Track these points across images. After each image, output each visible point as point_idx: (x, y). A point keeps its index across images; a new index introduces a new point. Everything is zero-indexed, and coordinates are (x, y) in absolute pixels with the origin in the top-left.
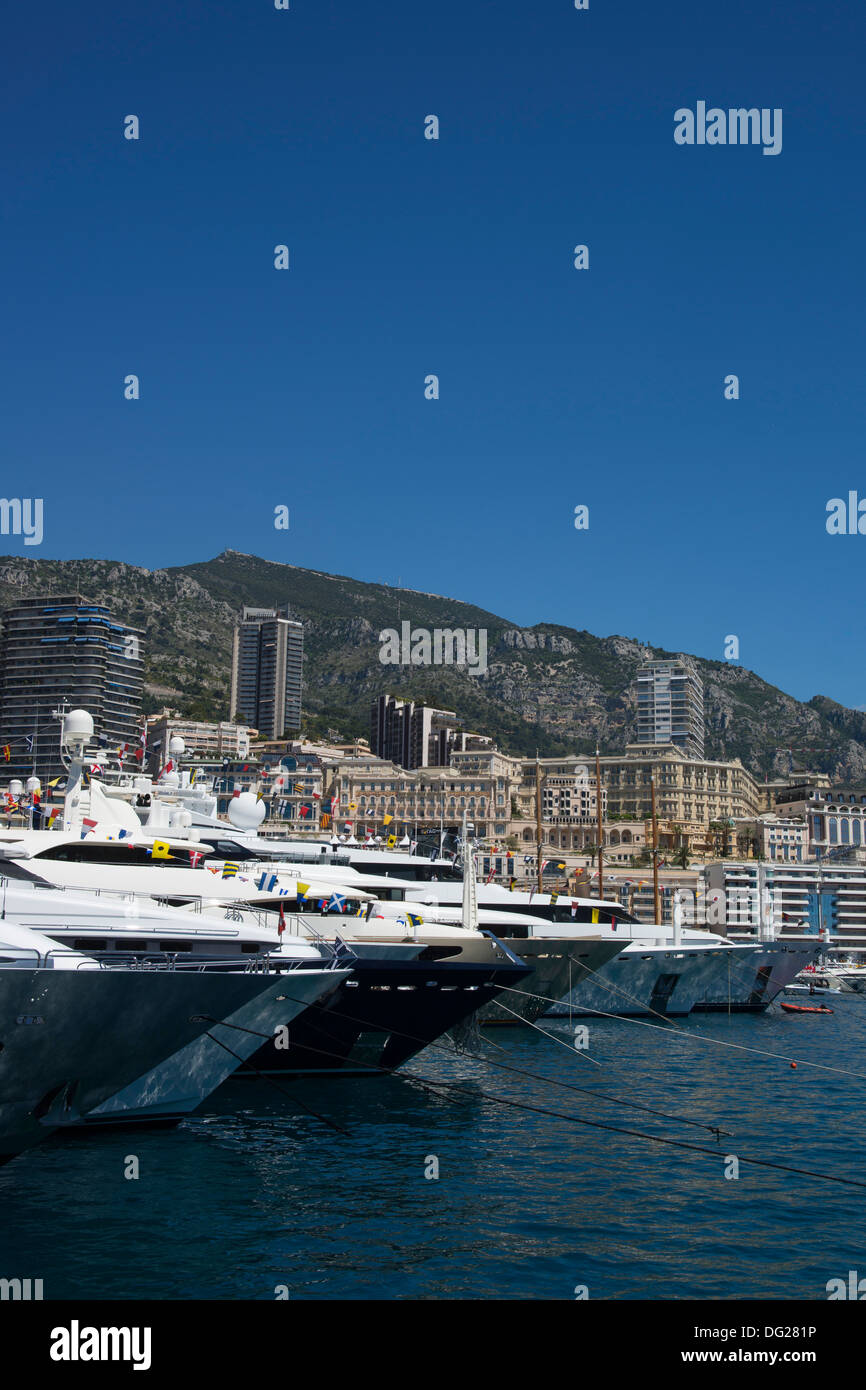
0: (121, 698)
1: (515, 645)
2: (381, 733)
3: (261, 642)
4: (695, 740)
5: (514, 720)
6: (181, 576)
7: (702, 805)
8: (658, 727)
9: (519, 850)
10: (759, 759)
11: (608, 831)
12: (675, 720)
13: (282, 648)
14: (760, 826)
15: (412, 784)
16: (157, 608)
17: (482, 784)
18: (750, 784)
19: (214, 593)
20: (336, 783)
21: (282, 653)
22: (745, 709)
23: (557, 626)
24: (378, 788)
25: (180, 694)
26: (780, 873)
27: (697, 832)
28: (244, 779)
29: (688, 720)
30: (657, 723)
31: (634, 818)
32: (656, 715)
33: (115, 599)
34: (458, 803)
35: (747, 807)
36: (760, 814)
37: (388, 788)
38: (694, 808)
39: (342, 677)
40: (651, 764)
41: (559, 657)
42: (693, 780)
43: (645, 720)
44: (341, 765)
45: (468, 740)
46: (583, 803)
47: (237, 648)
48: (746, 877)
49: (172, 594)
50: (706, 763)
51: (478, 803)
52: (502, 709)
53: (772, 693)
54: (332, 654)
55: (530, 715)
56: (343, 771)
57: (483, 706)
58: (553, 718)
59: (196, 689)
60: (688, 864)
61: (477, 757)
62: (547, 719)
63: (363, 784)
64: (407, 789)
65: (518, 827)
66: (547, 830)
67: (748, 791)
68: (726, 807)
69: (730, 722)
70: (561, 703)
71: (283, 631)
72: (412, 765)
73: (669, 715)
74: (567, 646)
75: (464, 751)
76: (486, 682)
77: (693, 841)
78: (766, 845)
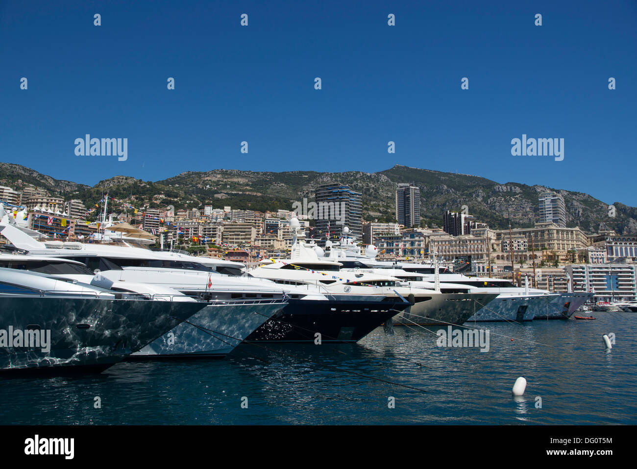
0: (355, 217)
1: (499, 191)
2: (447, 225)
3: (405, 194)
4: (562, 220)
5: (500, 217)
6: (380, 175)
7: (564, 244)
8: (548, 217)
9: (495, 263)
10: (593, 227)
11: (528, 255)
12: (553, 214)
13: (412, 197)
14: (587, 251)
15: (456, 241)
16: (373, 186)
17: (481, 240)
18: (583, 236)
19: (392, 180)
20: (429, 242)
21: (412, 198)
22: (586, 209)
23: (514, 183)
24: (444, 243)
25: (381, 214)
26: (594, 268)
27: (562, 254)
28: (397, 242)
29: (559, 213)
30: (547, 215)
31: (538, 250)
32: (547, 212)
33: (359, 184)
34: (472, 247)
35: (582, 244)
36: (588, 246)
37: (447, 243)
38: (561, 246)
39: (438, 206)
40: (544, 230)
41: (515, 194)
42: (560, 235)
43: (543, 214)
44: (431, 235)
45: (478, 225)
46: (518, 245)
47: (397, 198)
48: (581, 270)
49: (378, 181)
50: (565, 229)
51: (480, 247)
52: (495, 214)
53: (597, 202)
54: (434, 198)
55: (505, 216)
56: (431, 238)
57: (488, 213)
58: (514, 216)
59: (386, 213)
60: (558, 266)
61: (480, 231)
62: (512, 216)
63: (438, 242)
64: (454, 243)
65: (495, 255)
66: (505, 255)
67: (582, 238)
68: (574, 245)
69: (582, 214)
70: (517, 210)
71: (412, 191)
72: (456, 234)
73: (552, 212)
74: (518, 190)
75: (476, 229)
76: (489, 205)
77: (560, 257)
78: (590, 258)
